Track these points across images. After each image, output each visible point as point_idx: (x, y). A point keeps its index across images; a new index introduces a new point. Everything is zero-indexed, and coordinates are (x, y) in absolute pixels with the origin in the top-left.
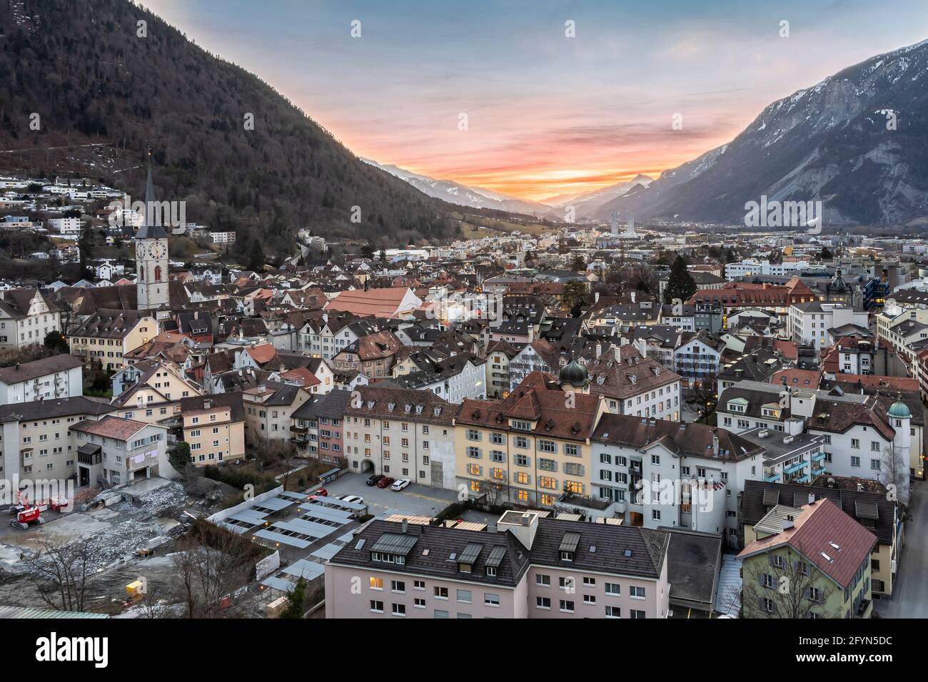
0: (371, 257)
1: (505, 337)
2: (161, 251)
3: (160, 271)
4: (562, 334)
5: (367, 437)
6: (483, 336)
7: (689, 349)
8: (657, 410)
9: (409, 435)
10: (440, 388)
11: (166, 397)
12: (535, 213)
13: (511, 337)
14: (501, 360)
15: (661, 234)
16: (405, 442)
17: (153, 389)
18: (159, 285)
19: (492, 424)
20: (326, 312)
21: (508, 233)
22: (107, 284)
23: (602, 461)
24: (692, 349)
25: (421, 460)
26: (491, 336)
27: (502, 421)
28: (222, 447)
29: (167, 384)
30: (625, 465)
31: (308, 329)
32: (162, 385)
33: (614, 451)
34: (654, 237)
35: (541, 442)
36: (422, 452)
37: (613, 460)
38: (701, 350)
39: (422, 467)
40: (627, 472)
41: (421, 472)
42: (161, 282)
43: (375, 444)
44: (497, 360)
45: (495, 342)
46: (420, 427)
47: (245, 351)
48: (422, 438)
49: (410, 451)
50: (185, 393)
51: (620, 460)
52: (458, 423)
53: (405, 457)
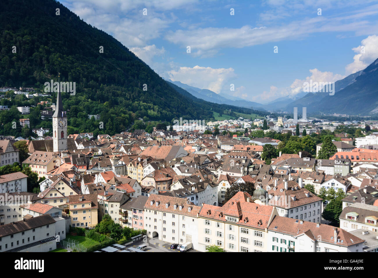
0: (166, 129)
1: (228, 173)
2: (64, 124)
3: (63, 133)
4: (259, 173)
5: (155, 220)
6: (218, 172)
7: (329, 184)
8: (307, 216)
9: (175, 220)
10: (193, 197)
11: (63, 194)
12: (252, 107)
13: (232, 173)
14: (226, 185)
15: (322, 120)
16: (173, 224)
17: (57, 190)
18: (63, 140)
19: (217, 217)
20: (140, 157)
21: (237, 118)
22: (42, 139)
23: (273, 241)
24: (330, 184)
25: (181, 233)
26: (222, 172)
27: (222, 216)
28: (87, 220)
29: (63, 188)
30: (286, 244)
31: (131, 164)
32: (61, 189)
33: (280, 236)
34: (317, 122)
35: (242, 228)
36: (182, 229)
37: (279, 241)
38: (336, 184)
39: (182, 237)
40: (287, 248)
41: (181, 239)
42: (64, 139)
43: (159, 224)
44: (224, 185)
45: (224, 175)
46: (181, 216)
47: (100, 174)
48: (182, 222)
49: (175, 228)
50: (71, 193)
51: (283, 241)
52: (200, 216)
53: (173, 231)
